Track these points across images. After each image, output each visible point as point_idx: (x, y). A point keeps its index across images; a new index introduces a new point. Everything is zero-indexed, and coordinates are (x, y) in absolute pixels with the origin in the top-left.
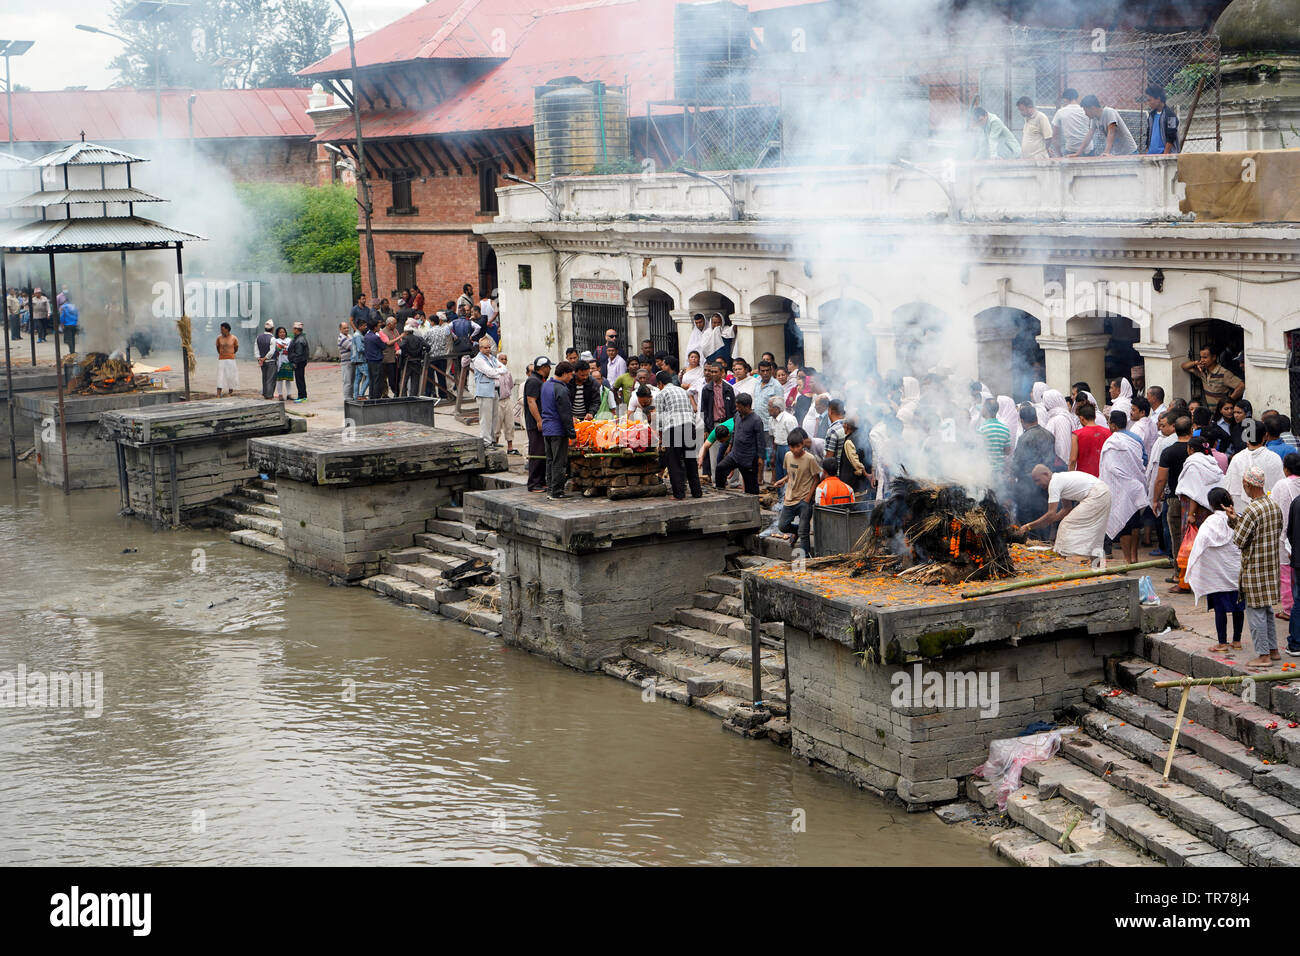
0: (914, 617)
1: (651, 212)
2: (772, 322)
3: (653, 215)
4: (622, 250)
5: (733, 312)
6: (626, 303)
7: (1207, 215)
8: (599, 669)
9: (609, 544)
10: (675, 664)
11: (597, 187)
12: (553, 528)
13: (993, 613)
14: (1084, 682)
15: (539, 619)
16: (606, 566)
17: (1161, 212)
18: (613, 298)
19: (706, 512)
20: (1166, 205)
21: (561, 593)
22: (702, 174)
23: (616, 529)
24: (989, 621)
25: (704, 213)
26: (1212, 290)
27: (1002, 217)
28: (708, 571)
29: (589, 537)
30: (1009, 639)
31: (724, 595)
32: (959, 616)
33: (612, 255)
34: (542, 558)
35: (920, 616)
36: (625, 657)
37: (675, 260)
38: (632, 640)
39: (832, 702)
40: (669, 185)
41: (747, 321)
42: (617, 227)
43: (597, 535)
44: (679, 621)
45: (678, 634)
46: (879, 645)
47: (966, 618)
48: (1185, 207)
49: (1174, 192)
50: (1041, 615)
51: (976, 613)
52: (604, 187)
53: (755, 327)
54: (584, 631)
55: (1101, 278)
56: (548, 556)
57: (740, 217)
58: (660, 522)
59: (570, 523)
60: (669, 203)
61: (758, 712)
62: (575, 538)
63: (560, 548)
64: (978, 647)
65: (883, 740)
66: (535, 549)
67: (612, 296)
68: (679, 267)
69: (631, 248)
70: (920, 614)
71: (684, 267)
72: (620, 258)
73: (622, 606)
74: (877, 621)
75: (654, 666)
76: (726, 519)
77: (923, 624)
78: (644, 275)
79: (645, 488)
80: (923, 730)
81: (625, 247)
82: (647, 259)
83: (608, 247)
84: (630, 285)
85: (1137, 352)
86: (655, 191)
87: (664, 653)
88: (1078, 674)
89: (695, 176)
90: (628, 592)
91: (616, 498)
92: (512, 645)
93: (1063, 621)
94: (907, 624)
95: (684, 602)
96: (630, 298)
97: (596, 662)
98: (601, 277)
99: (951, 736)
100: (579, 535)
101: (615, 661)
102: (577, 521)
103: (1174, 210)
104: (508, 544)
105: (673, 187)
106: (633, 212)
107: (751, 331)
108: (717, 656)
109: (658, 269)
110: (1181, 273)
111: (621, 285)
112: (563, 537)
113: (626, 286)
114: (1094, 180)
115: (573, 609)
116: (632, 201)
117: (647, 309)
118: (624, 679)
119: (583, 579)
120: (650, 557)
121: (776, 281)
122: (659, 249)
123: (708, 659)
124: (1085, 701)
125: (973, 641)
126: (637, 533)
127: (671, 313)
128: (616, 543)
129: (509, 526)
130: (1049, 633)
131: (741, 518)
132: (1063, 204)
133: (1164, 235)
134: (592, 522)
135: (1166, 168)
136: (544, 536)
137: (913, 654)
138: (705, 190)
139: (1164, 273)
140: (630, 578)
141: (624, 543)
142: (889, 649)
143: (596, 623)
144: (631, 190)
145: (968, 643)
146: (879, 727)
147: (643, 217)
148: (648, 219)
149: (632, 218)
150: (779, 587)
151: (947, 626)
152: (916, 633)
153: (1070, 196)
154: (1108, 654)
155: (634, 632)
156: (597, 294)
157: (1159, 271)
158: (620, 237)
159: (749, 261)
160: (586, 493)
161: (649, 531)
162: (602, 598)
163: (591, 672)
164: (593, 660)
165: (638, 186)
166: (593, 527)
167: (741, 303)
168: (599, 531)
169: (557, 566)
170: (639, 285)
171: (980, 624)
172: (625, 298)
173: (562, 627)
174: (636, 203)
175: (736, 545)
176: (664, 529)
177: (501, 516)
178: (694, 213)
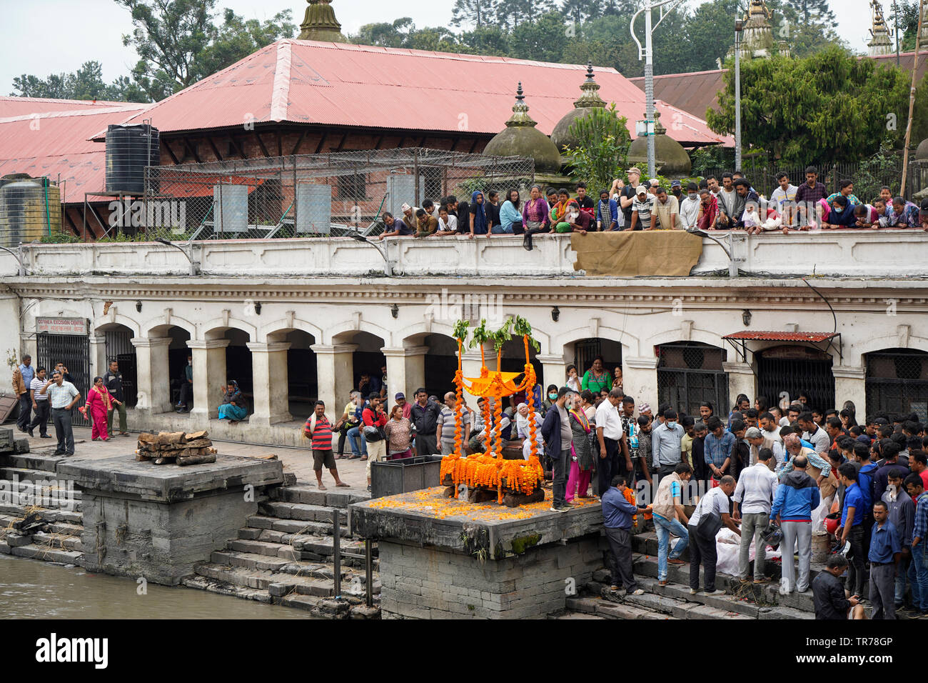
0: (510, 528)
1: (113, 270)
2: (218, 346)
3: (114, 272)
4: (86, 296)
5: (189, 339)
6: (89, 333)
7: (595, 272)
8: (180, 584)
9: (192, 496)
10: (247, 577)
11: (61, 252)
12: (152, 486)
13: (552, 524)
14: (593, 568)
15: (125, 552)
16: (185, 512)
17: (558, 270)
18: (79, 330)
19: (250, 473)
20: (561, 265)
21: (149, 532)
22: (172, 243)
23: (196, 485)
24: (550, 529)
25: (164, 271)
26: (599, 320)
27: (426, 273)
28: (248, 513)
29: (179, 491)
30: (560, 541)
31: (262, 530)
32: (533, 526)
33: (75, 300)
34: (130, 508)
35: (513, 527)
36: (197, 574)
37: (136, 303)
38: (201, 563)
39: (423, 590)
40: (131, 250)
41: (203, 345)
42: (84, 279)
43: (185, 490)
44: (232, 548)
45: (238, 557)
46: (489, 546)
47: (538, 528)
48: (578, 267)
49: (566, 257)
50: (577, 524)
51: (542, 524)
52: (66, 252)
53: (208, 349)
54: (171, 558)
55: (509, 313)
56: (136, 506)
57: (198, 273)
58: (223, 480)
59: (169, 482)
60: (129, 263)
61: (340, 603)
62: (171, 491)
63: (160, 499)
64: (545, 546)
65: (473, 612)
66: (123, 503)
67: (76, 329)
68: (139, 308)
69: (96, 294)
70: (513, 525)
71: (143, 308)
72: (83, 302)
73: (194, 540)
74: (488, 531)
75: (227, 579)
76: (262, 477)
77: (514, 532)
78: (106, 314)
79: (202, 457)
80: (507, 603)
81: (89, 294)
82: (108, 303)
83: (74, 294)
84: (92, 321)
85: (538, 361)
86: (115, 255)
87: (232, 570)
88: (590, 563)
89: (168, 244)
90: (199, 530)
91: (183, 465)
92: (92, 572)
93: (588, 529)
94: (506, 532)
95: (232, 536)
96: (92, 330)
97: (178, 579)
98: (65, 315)
99: (522, 606)
100: (174, 490)
101: (192, 578)
102: (172, 480)
103: (570, 269)
104: (94, 500)
105: (133, 252)
106: (96, 270)
107: (205, 352)
108: (278, 570)
109: (119, 309)
110: (573, 309)
111: (85, 321)
112: (164, 492)
113: (89, 322)
114: (501, 249)
115: (162, 543)
116: (94, 262)
117: (104, 338)
118: (205, 589)
119: (171, 520)
120: (212, 505)
121: (229, 317)
122: (122, 295)
123: (271, 572)
124: (594, 580)
125: (541, 542)
126: (209, 487)
127: (131, 340)
128: (196, 494)
129: (106, 486)
130: (581, 536)
131: (271, 476)
132: (477, 265)
133: (568, 284)
134: (181, 480)
135: (561, 242)
136: (143, 492)
137: (509, 552)
138: (162, 255)
139: (560, 310)
140: (200, 520)
141: (201, 495)
142: (497, 549)
143: (179, 552)
144: (94, 253)
145: (538, 544)
146: (469, 603)
147: (106, 273)
148: (110, 274)
149: (95, 273)
150: (389, 514)
151: (527, 533)
152: (510, 538)
153: (483, 260)
154: (606, 549)
155: (202, 558)
156: (61, 328)
157: (556, 308)
158: (87, 287)
159: (204, 303)
160: (157, 462)
161: (216, 486)
162: (183, 534)
163: (175, 586)
164: (176, 577)
165: (99, 251)
166: (182, 484)
167: (196, 333)
168: (186, 486)
169: (146, 513)
170: (101, 320)
171: (545, 531)
172: (88, 330)
173: (149, 557)
174: (97, 263)
175: (265, 495)
176: (225, 484)
177: (97, 480)
178: (153, 271)
